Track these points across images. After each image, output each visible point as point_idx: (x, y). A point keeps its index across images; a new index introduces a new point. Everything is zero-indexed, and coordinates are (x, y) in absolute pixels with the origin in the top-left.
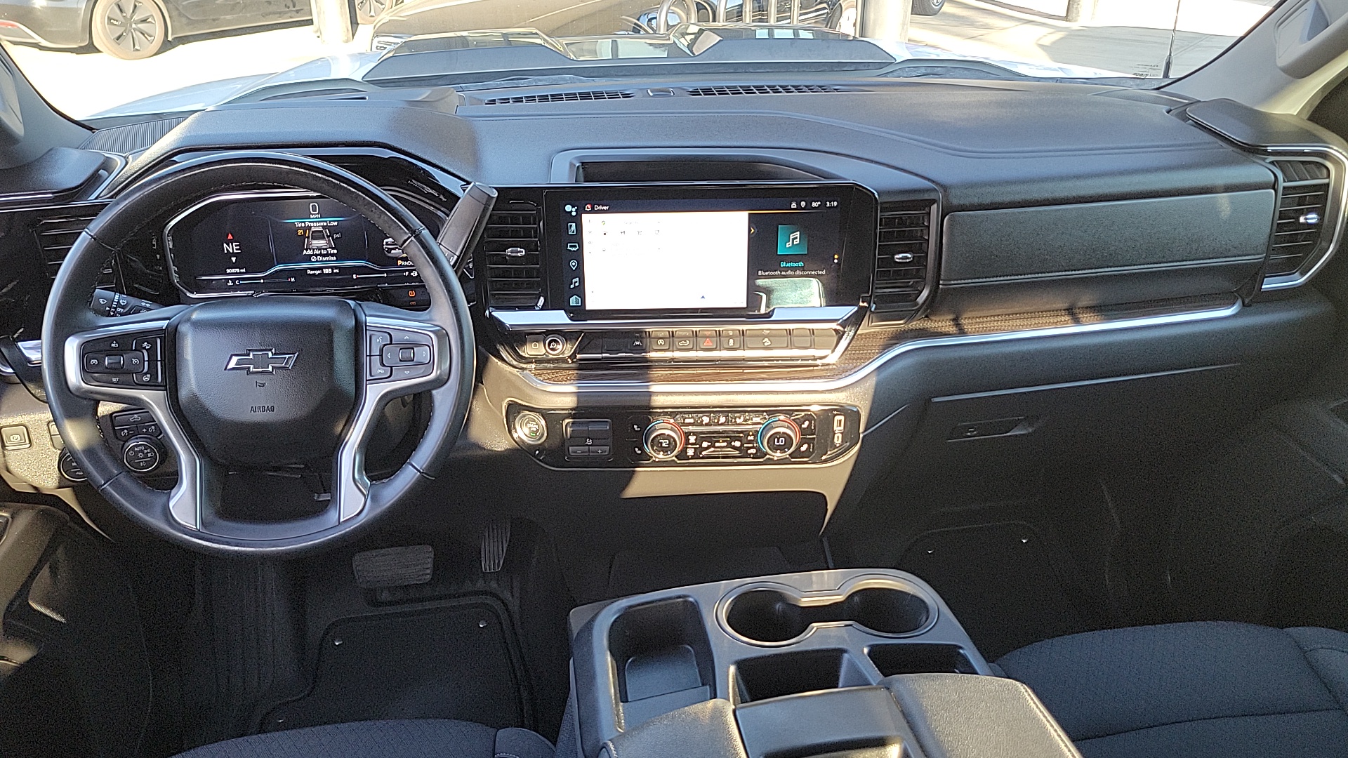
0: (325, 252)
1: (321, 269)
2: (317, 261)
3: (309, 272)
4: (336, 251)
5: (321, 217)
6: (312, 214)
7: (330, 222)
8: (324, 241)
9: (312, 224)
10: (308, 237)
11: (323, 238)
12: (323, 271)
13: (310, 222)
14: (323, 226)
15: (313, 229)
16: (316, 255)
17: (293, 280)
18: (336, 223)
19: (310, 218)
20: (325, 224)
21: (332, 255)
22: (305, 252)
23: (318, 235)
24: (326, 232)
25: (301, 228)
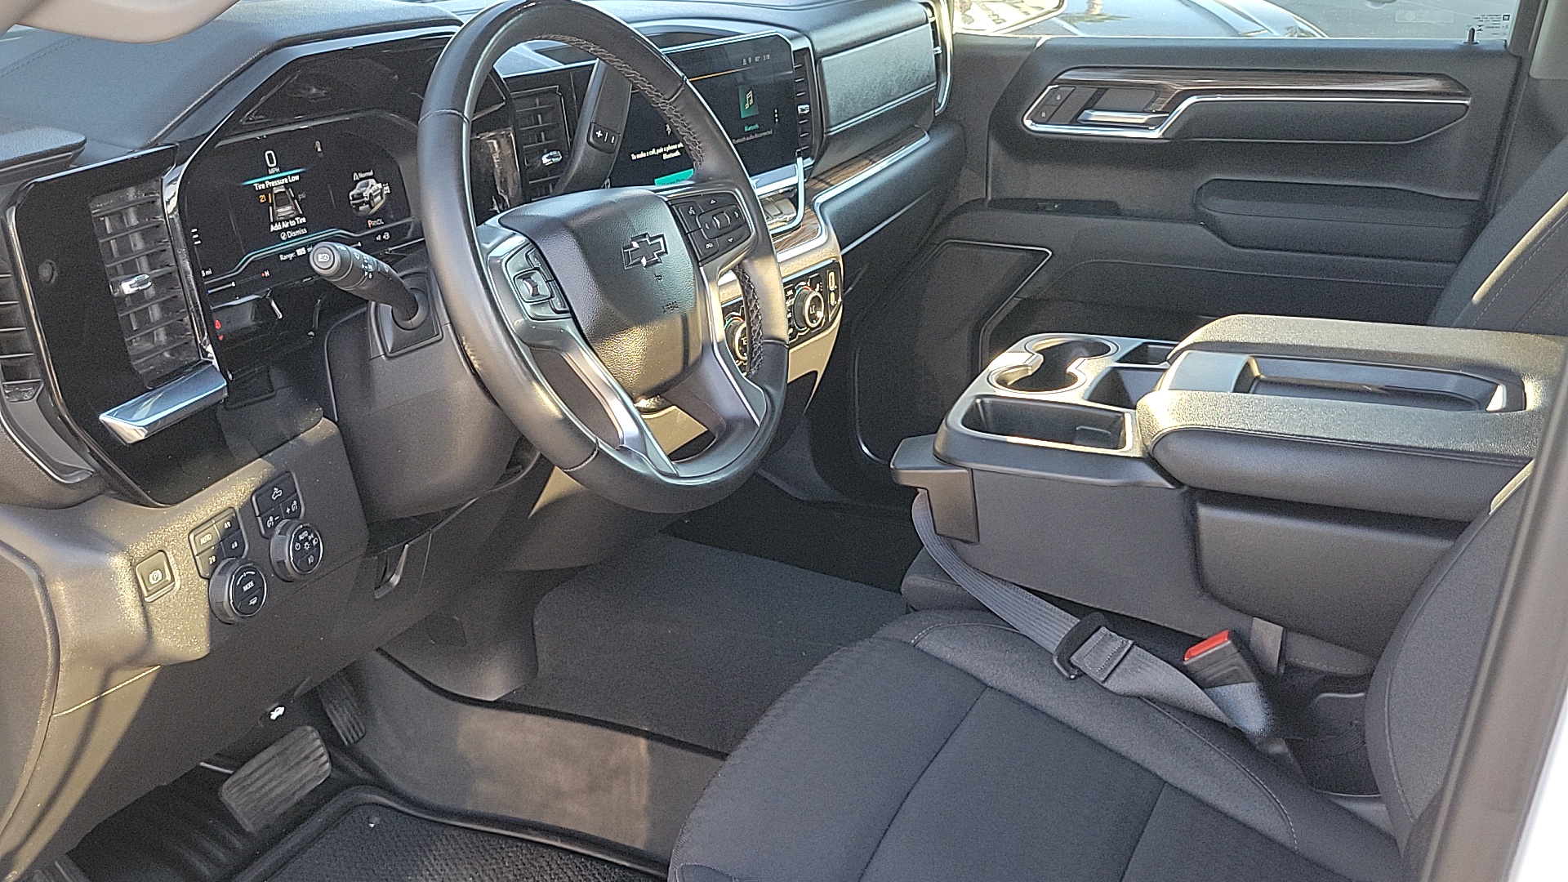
0: (293, 223)
1: (293, 250)
2: (288, 239)
3: (282, 258)
4: (304, 220)
5: (281, 172)
6: (271, 168)
7: (291, 175)
8: (289, 208)
9: (273, 184)
10: (272, 204)
11: (288, 204)
12: (296, 254)
13: (270, 180)
14: (285, 184)
15: (276, 191)
16: (285, 230)
17: (267, 273)
18: (297, 178)
19: (269, 175)
20: (286, 180)
21: (301, 226)
22: (273, 228)
23: (281, 200)
24: (289, 192)
25: (262, 191)
